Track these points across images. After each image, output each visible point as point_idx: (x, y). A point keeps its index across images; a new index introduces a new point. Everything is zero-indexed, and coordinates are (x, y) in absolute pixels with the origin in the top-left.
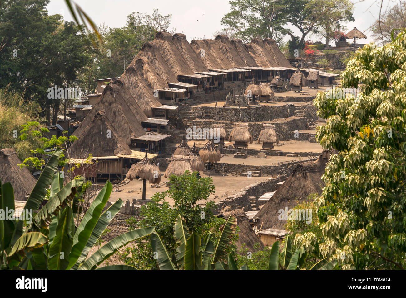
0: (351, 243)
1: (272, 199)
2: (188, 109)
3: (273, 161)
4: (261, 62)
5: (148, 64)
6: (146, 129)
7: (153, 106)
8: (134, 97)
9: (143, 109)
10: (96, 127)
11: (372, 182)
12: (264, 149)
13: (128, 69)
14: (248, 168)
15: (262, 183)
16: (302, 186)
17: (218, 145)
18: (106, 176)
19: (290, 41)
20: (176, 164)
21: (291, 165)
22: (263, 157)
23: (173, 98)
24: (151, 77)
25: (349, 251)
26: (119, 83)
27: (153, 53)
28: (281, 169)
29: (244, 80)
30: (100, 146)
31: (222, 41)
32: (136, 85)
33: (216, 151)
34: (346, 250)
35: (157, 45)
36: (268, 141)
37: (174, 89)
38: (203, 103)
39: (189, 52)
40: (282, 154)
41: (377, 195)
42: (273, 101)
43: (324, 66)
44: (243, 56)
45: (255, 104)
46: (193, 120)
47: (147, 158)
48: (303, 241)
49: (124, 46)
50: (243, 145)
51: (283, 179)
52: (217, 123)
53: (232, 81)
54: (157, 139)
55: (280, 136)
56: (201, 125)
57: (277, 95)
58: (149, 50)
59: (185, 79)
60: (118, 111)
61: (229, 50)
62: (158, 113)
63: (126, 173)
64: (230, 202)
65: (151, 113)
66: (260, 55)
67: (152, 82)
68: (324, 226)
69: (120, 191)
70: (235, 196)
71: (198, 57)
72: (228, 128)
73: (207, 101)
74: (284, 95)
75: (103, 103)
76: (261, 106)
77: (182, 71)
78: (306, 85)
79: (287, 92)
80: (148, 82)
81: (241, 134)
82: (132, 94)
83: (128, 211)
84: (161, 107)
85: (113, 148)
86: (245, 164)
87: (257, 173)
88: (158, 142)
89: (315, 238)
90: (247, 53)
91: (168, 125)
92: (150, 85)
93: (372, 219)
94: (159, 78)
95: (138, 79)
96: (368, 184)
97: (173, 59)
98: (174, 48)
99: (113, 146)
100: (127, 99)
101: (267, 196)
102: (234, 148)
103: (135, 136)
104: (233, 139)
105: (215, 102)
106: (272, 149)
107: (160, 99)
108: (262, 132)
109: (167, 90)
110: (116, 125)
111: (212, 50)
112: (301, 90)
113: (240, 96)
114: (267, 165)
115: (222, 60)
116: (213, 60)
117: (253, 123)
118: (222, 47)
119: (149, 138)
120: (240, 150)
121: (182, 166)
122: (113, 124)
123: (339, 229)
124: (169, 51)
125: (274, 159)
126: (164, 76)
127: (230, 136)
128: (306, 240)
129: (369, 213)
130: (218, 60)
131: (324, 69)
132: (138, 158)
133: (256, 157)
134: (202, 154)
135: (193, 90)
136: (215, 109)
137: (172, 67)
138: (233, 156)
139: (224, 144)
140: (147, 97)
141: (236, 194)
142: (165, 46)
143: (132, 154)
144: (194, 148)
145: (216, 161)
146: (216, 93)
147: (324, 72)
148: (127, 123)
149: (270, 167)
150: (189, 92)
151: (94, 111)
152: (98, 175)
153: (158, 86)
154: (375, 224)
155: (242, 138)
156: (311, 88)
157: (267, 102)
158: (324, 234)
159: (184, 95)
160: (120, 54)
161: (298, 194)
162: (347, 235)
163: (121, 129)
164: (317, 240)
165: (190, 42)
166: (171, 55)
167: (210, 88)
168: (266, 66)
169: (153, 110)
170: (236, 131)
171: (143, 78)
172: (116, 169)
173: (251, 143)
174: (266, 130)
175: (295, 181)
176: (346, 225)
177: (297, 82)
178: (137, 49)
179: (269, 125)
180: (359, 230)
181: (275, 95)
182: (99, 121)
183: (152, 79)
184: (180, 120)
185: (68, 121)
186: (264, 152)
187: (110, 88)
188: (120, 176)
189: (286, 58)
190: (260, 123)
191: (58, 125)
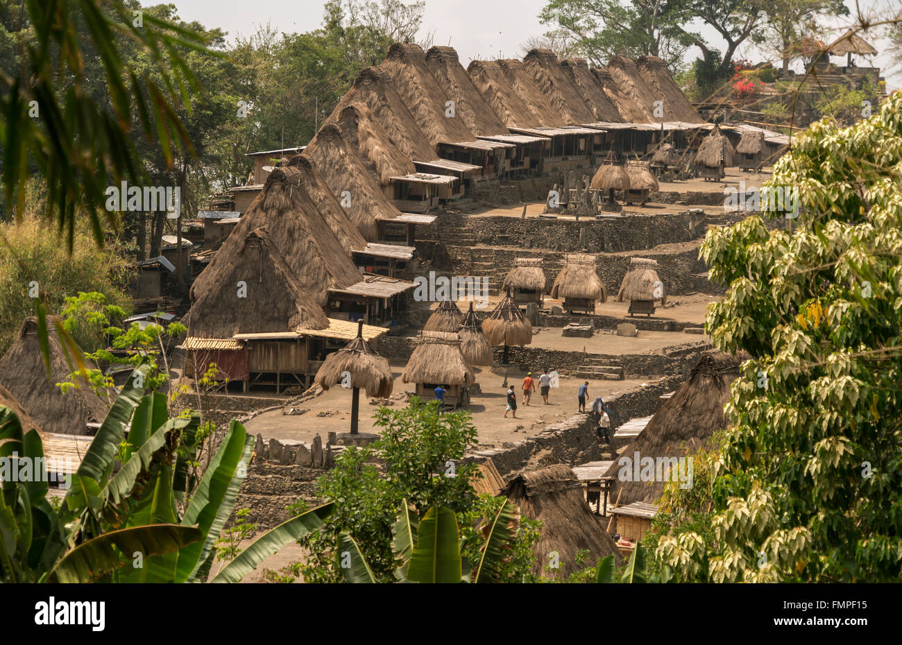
0: (777, 558)
1: (643, 434)
2: (460, 222)
3: (652, 343)
4: (631, 111)
5: (369, 117)
6: (362, 269)
7: (379, 216)
8: (336, 194)
9: (357, 222)
10: (249, 266)
11: (825, 424)
12: (632, 316)
13: (323, 130)
14: (594, 358)
15: (624, 396)
16: (711, 405)
17: (528, 307)
18: (270, 376)
19: (699, 60)
20: (430, 352)
21: (694, 354)
22: (629, 334)
23: (425, 197)
24: (377, 147)
25: (771, 574)
26: (302, 165)
27: (381, 93)
28: (670, 362)
29: (590, 154)
30: (257, 309)
31: (540, 64)
32: (341, 166)
33: (522, 320)
34: (765, 573)
35: (390, 74)
36: (643, 297)
37: (428, 175)
38: (496, 208)
39: (464, 89)
40: (674, 327)
41: (833, 452)
42: (656, 202)
43: (778, 118)
44: (589, 97)
45: (614, 210)
46: (472, 248)
47: (361, 341)
48: (676, 551)
49: (316, 74)
50: (584, 306)
51: (674, 385)
52: (525, 255)
53: (564, 157)
54: (388, 293)
55: (670, 285)
56: (489, 259)
57: (665, 188)
58: (373, 85)
59: (455, 152)
60: (300, 229)
61: (556, 84)
62: (391, 232)
63: (316, 372)
64: (549, 439)
65: (373, 232)
66: (628, 93)
67: (377, 159)
68: (720, 519)
69: (300, 414)
70: (561, 427)
71: (484, 100)
72: (551, 266)
73: (505, 204)
74: (682, 188)
75: (266, 211)
76: (628, 215)
77: (448, 134)
78: (735, 164)
79: (689, 181)
80: (369, 160)
81: (579, 281)
82: (331, 187)
83: (317, 461)
84: (399, 219)
85: (286, 315)
86: (589, 351)
87: (615, 372)
88: (388, 299)
89: (701, 545)
90: (598, 90)
91: (413, 258)
92: (373, 168)
93: (824, 504)
94: (395, 150)
95: (346, 153)
96: (816, 428)
97: (426, 105)
98: (428, 80)
99: (287, 310)
100: (320, 200)
101: (635, 426)
102: (564, 312)
103: (336, 286)
104: (562, 291)
105: (520, 205)
106: (651, 315)
107: (395, 198)
108: (628, 275)
109: (411, 177)
110: (294, 260)
111: (518, 84)
112: (723, 177)
113: (580, 191)
114: (638, 353)
115: (540, 107)
116: (518, 107)
117: (609, 255)
118: (541, 77)
119: (368, 289)
120: (576, 318)
121: (443, 356)
122: (288, 258)
123: (751, 527)
124: (417, 88)
125: (656, 339)
126: (407, 147)
127: (555, 285)
128: (682, 549)
129: (817, 491)
130: (531, 107)
131: (778, 127)
132: (344, 337)
133: (613, 334)
134: (490, 328)
135: (473, 177)
136: (522, 221)
137: (423, 125)
138: (560, 331)
139: (540, 303)
140: (365, 195)
141: (564, 420)
142: (409, 75)
143: (329, 327)
144: (471, 315)
145: (522, 343)
146: (526, 184)
147: (777, 134)
148: (320, 255)
149: (645, 357)
150: (463, 181)
151: (244, 227)
152: (253, 375)
153: (391, 169)
154: (830, 514)
155: (583, 290)
156: (746, 170)
157: (643, 206)
158: (718, 537)
159: (450, 190)
160: (307, 94)
161: (702, 424)
162: (768, 540)
163: (305, 269)
164: (706, 549)
165: (466, 67)
166: (421, 98)
167: (512, 172)
168: (641, 119)
169: (380, 224)
170: (569, 273)
171: (357, 149)
172: (293, 362)
173: (603, 301)
174: (637, 272)
175: (695, 394)
176: (766, 517)
177: (713, 158)
178: (347, 81)
179: (645, 260)
180: (795, 529)
181: (661, 190)
182: (256, 252)
183: (377, 153)
184: (440, 248)
185: (185, 248)
186: (632, 322)
187: (281, 176)
188: (302, 377)
189: (690, 100)
190: (625, 254)
191: (162, 259)
